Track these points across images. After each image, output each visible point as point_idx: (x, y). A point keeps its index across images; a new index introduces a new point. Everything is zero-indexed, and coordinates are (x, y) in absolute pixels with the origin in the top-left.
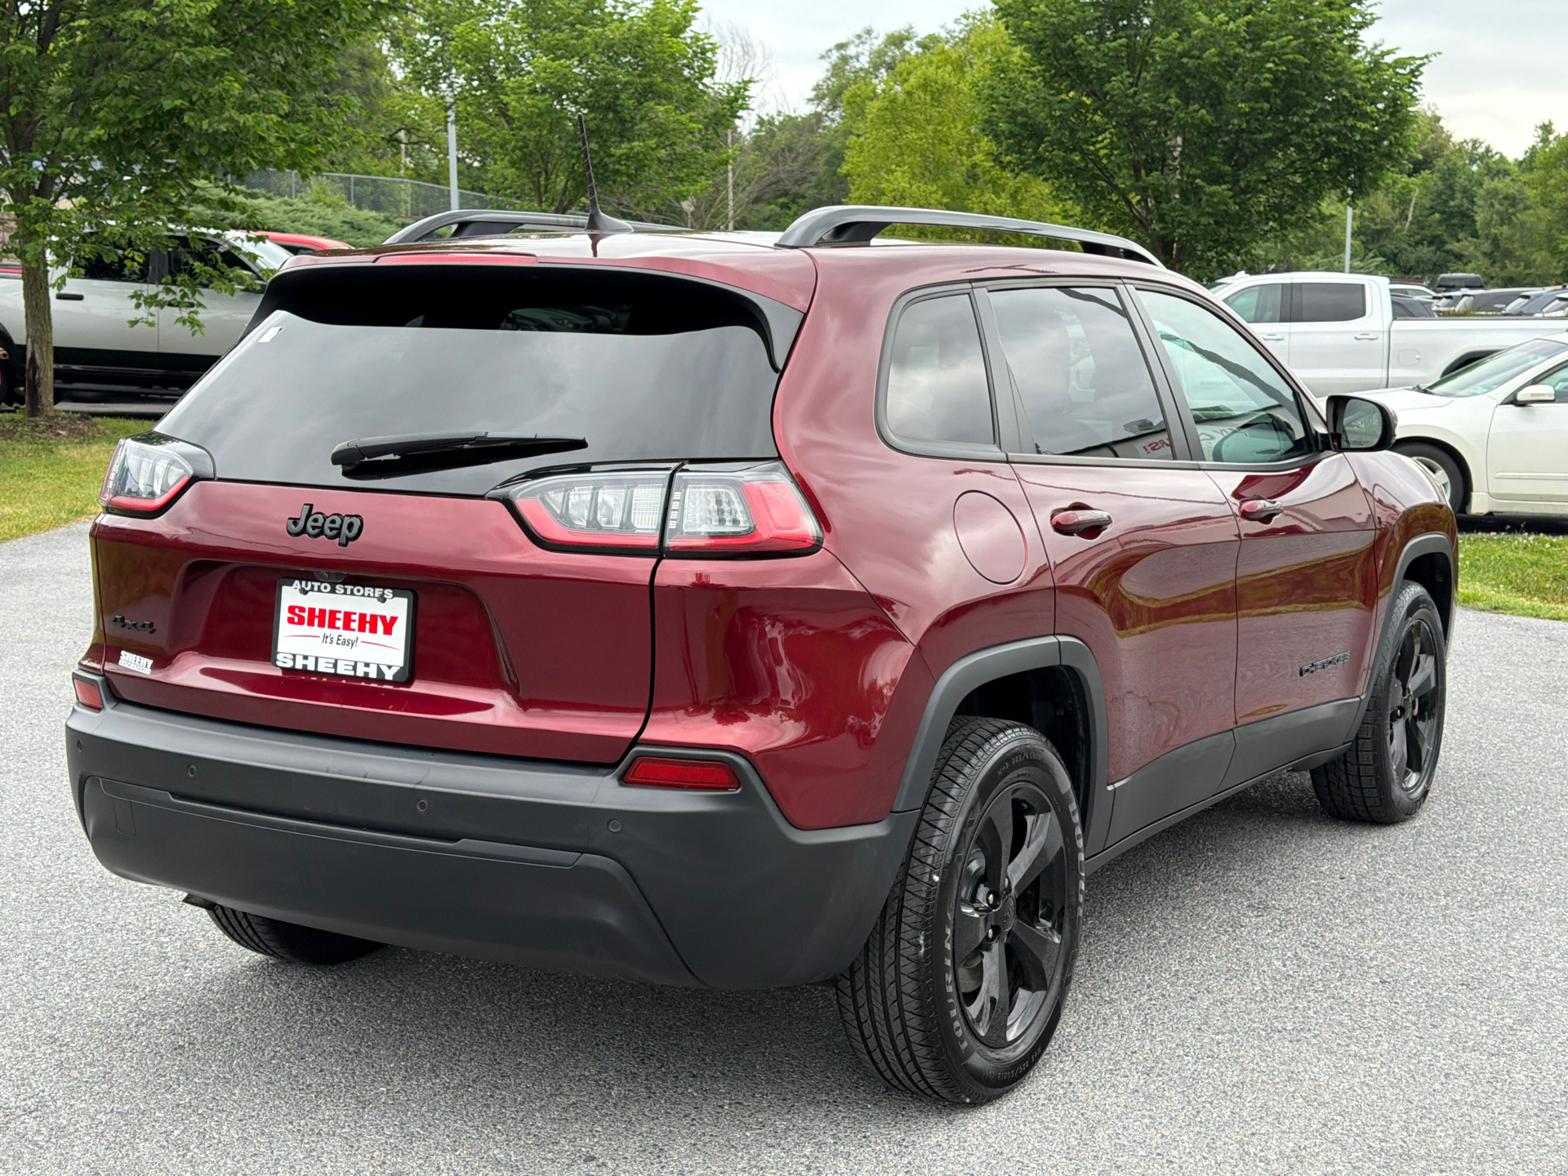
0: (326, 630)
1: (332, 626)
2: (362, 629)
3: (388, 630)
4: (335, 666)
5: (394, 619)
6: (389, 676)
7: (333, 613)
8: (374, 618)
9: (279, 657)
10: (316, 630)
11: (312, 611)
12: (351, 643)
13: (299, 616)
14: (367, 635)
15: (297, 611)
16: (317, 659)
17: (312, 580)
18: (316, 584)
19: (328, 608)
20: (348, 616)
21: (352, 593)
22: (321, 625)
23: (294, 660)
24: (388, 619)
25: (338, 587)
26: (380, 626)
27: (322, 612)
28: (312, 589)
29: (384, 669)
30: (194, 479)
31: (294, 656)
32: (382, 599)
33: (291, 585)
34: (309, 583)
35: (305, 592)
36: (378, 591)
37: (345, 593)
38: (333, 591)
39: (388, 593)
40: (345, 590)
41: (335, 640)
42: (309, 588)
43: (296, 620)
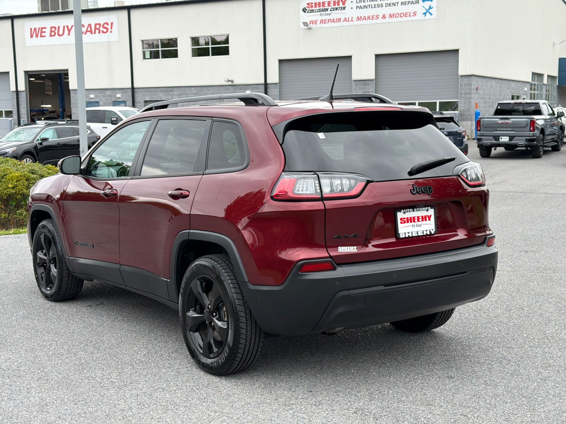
0: (413, 223)
1: (414, 221)
2: (423, 220)
3: (429, 220)
4: (417, 233)
5: (431, 216)
6: (433, 233)
7: (414, 218)
8: (425, 216)
9: (400, 235)
10: (410, 224)
11: (407, 218)
12: (420, 226)
13: (403, 221)
14: (424, 222)
15: (403, 219)
16: (412, 232)
17: (407, 209)
18: (408, 210)
19: (412, 216)
20: (418, 217)
21: (419, 210)
22: (411, 222)
23: (405, 234)
24: (429, 216)
25: (415, 209)
26: (427, 219)
27: (411, 218)
28: (407, 212)
29: (431, 231)
30: (368, 182)
31: (405, 233)
33: (401, 212)
34: (406, 210)
35: (404, 213)
36: (426, 208)
37: (417, 211)
38: (413, 211)
39: (429, 208)
40: (417, 210)
41: (416, 226)
42: (406, 211)
43: (403, 222)
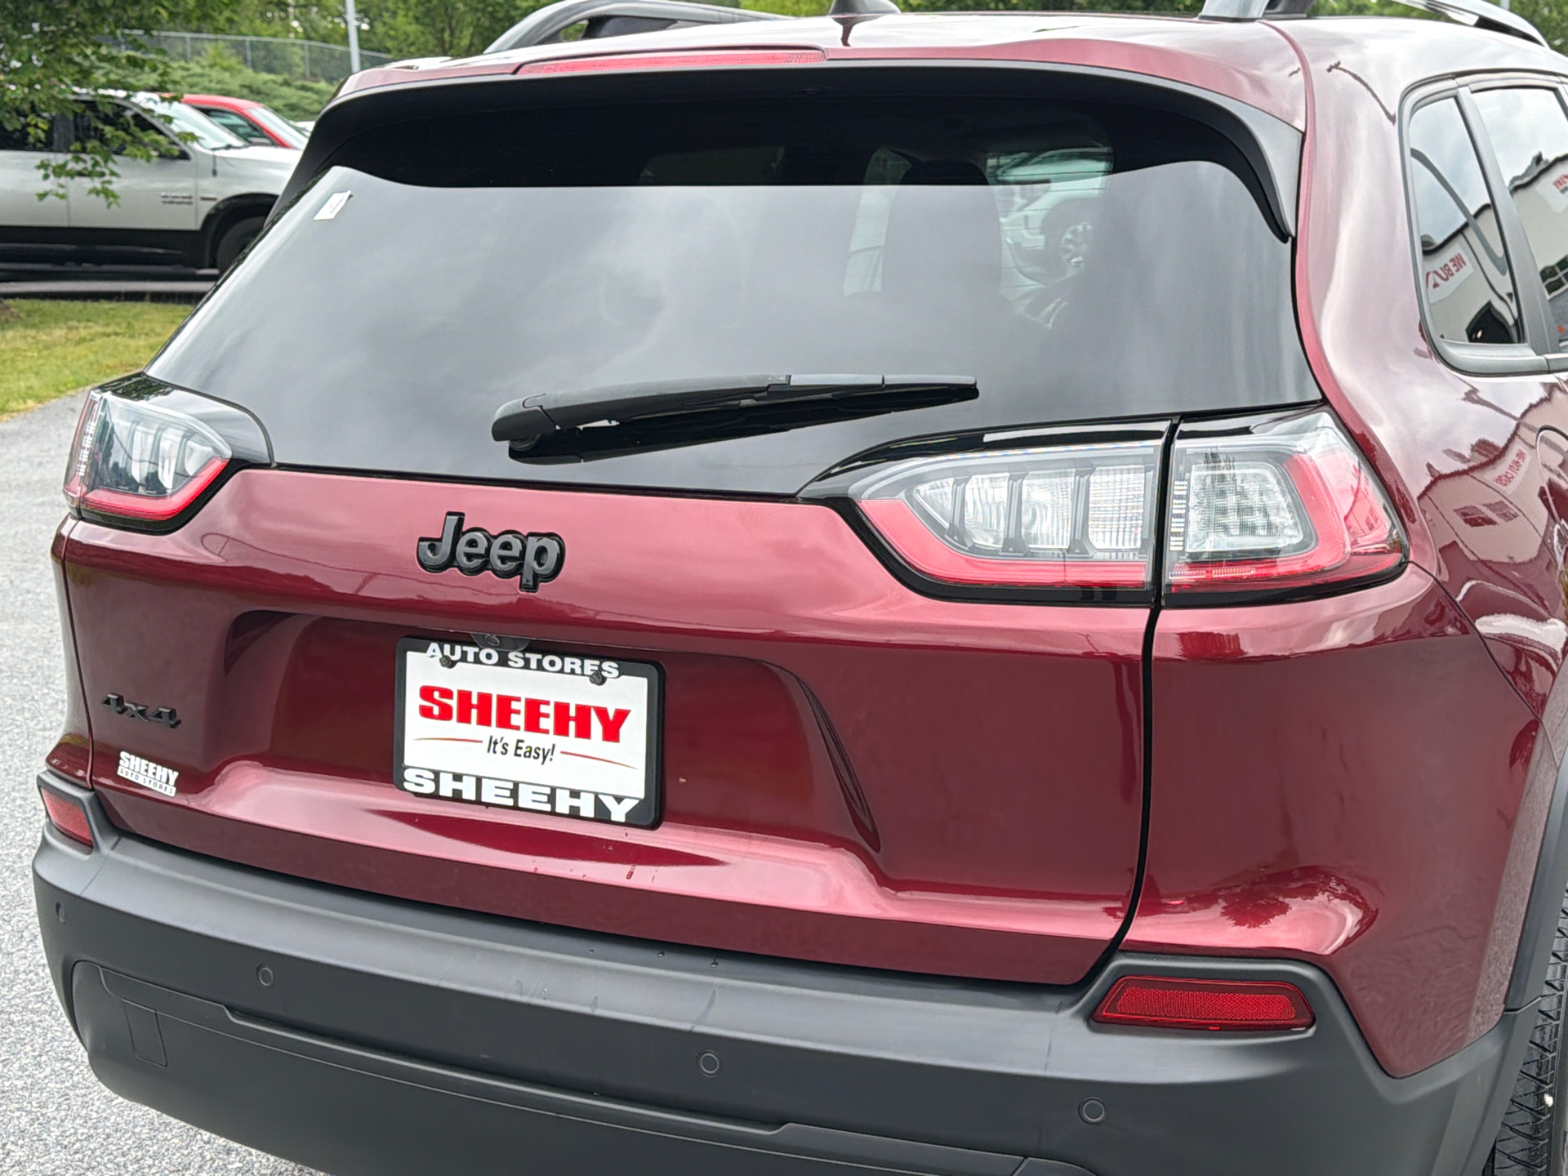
0: (494, 731)
1: (504, 722)
2: (561, 729)
3: (612, 732)
4: (514, 793)
5: (622, 715)
6: (619, 813)
7: (505, 702)
8: (583, 712)
9: (409, 774)
10: (473, 729)
11: (464, 696)
12: (544, 755)
13: (437, 704)
14: (571, 742)
15: (436, 695)
16: (479, 780)
17: (463, 643)
18: (471, 651)
19: (495, 691)
20: (533, 707)
21: (540, 667)
22: (484, 720)
23: (437, 780)
24: (611, 715)
25: (511, 655)
26: (596, 726)
27: (485, 699)
28: (464, 658)
29: (609, 802)
30: (236, 465)
31: (437, 774)
32: (599, 679)
33: (424, 650)
34: (458, 648)
35: (449, 663)
36: (590, 665)
37: (527, 666)
38: (503, 662)
39: (610, 667)
40: (527, 661)
41: (511, 749)
42: (457, 656)
43: (436, 710)
